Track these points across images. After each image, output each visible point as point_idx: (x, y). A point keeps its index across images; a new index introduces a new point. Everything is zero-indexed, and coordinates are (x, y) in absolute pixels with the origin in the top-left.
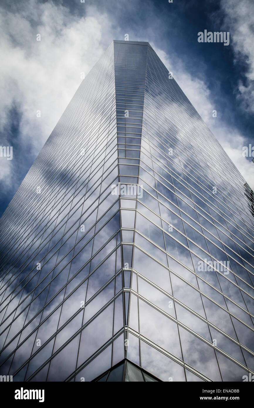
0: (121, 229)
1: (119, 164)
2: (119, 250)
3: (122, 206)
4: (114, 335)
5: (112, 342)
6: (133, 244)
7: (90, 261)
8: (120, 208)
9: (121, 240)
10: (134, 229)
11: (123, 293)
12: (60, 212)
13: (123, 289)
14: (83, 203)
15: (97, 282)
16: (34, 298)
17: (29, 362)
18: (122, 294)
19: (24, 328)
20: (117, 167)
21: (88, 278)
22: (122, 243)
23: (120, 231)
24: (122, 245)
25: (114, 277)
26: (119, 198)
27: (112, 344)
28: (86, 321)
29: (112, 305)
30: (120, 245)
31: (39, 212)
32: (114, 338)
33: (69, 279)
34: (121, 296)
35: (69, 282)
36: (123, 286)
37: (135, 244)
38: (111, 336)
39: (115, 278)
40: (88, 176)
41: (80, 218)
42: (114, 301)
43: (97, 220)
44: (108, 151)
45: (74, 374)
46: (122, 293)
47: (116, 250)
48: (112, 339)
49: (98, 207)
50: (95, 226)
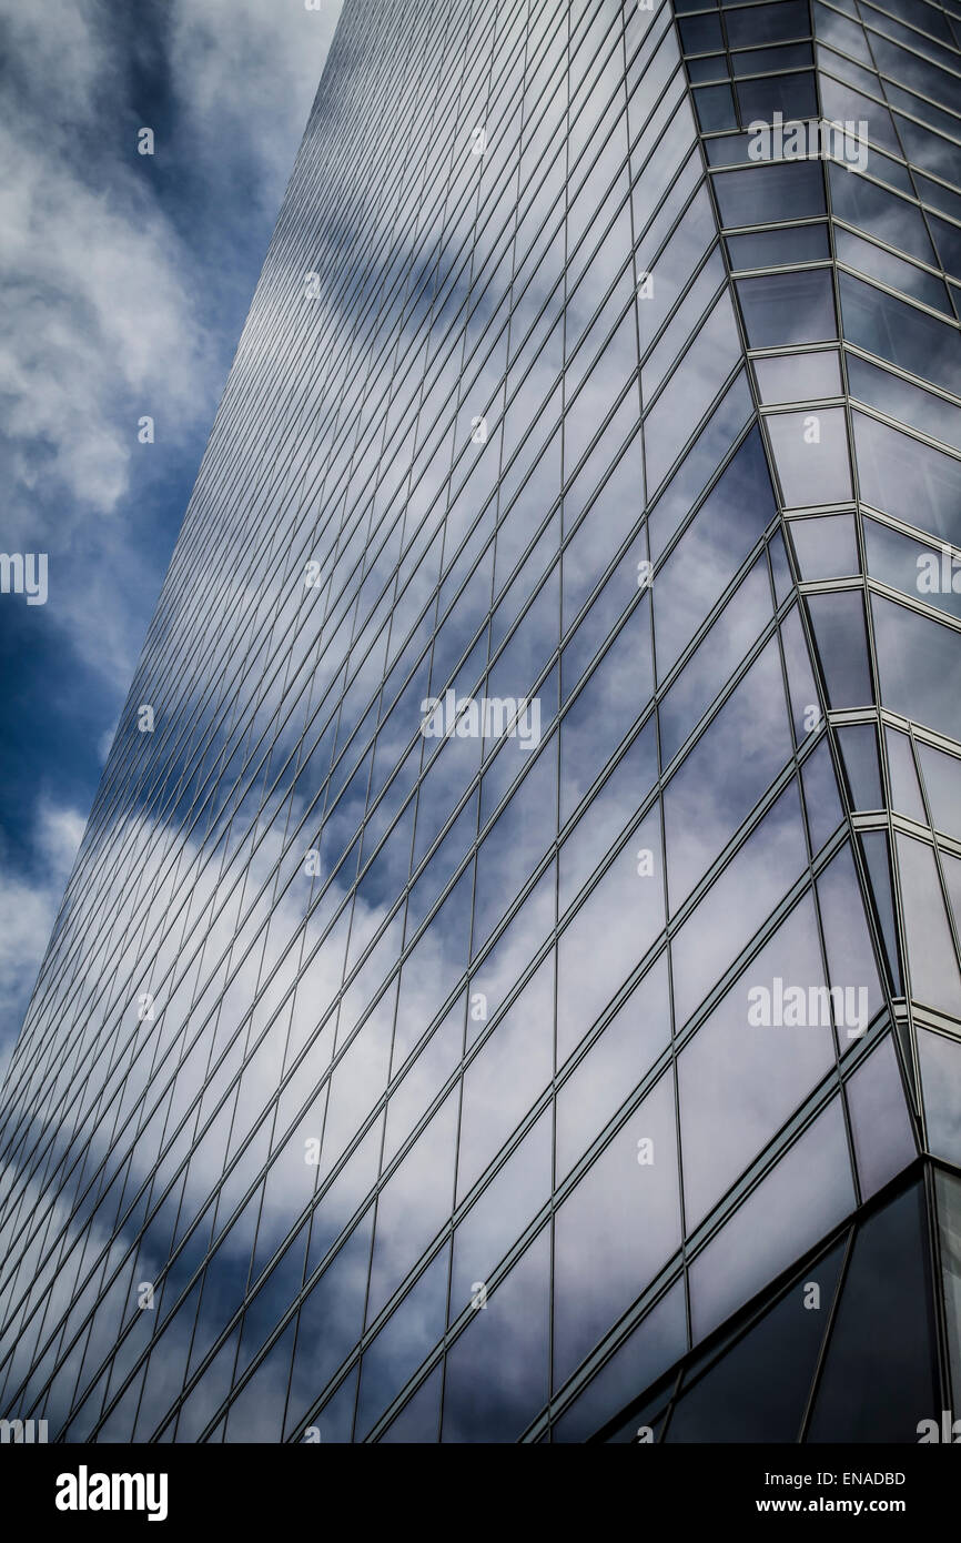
0: (786, 514)
1: (711, 174)
2: (793, 625)
3: (769, 397)
4: (843, 1051)
5: (841, 1088)
6: (861, 581)
7: (652, 712)
8: (756, 409)
9: (797, 575)
10: (853, 506)
11: (854, 839)
12: (450, 491)
13: (848, 820)
14: (561, 422)
15: (706, 801)
16: (411, 934)
17: (451, 1235)
18: (848, 846)
19: (394, 1084)
20: (704, 187)
21: (660, 797)
22: (802, 588)
23: (780, 527)
24: (801, 601)
25: (793, 765)
26: (745, 354)
27: (839, 1098)
28: (687, 1007)
29: (805, 909)
30: (796, 600)
31: (346, 515)
32: (844, 1067)
33: (566, 815)
34: (845, 856)
35: (566, 834)
36: (848, 804)
37: (870, 583)
38: (832, 1060)
39: (797, 772)
40: (559, 274)
41: (560, 504)
42: (813, 885)
43: (650, 495)
44: (639, 110)
45: (679, 1260)
46: (848, 838)
47: (775, 629)
48: (835, 1074)
49: (640, 426)
50: (644, 528)
